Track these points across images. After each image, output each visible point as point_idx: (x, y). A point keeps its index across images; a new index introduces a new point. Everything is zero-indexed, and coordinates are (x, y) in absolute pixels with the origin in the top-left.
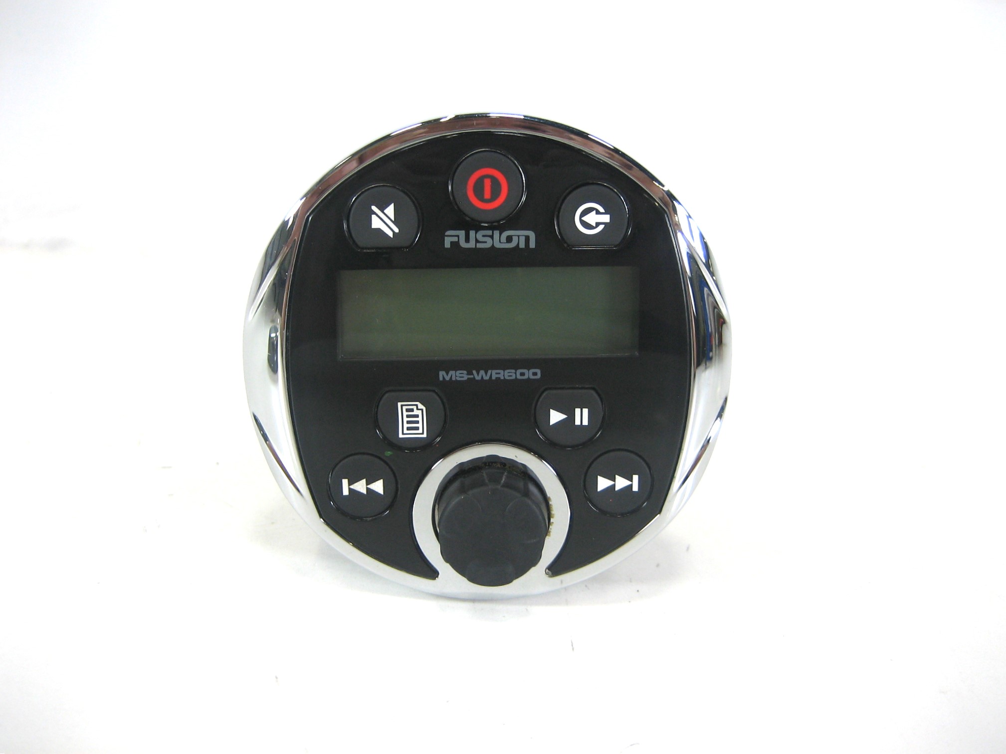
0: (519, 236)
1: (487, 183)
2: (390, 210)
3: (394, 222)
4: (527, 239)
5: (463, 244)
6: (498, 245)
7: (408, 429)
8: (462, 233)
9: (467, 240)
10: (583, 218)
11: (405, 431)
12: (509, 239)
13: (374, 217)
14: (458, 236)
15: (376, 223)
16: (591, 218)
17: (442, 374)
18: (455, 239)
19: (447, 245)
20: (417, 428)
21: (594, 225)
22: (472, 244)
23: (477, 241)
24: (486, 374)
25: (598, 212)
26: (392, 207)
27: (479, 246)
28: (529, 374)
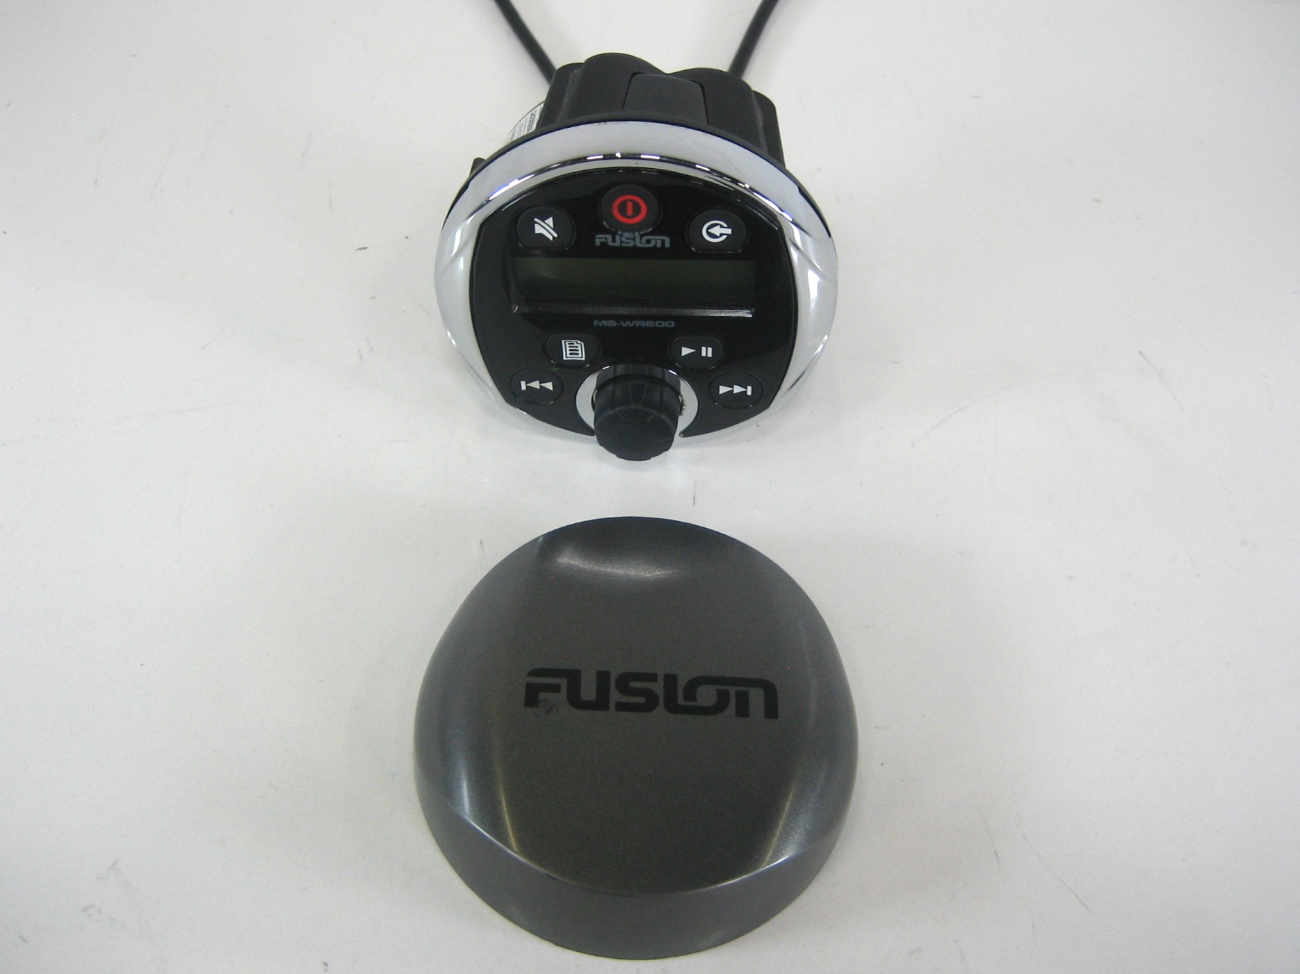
0: (656, 240)
1: (630, 205)
2: (550, 221)
3: (553, 229)
4: (663, 242)
5: (610, 242)
6: (639, 245)
7: (571, 354)
8: (609, 237)
9: (614, 240)
10: (709, 231)
11: (568, 355)
12: (648, 241)
13: (536, 225)
14: (606, 239)
15: (538, 229)
16: (716, 231)
17: (596, 323)
18: (604, 240)
19: (598, 242)
20: (578, 354)
21: (718, 235)
22: (618, 244)
23: (622, 242)
24: (631, 323)
25: (722, 226)
26: (551, 219)
27: (623, 245)
28: (665, 324)
